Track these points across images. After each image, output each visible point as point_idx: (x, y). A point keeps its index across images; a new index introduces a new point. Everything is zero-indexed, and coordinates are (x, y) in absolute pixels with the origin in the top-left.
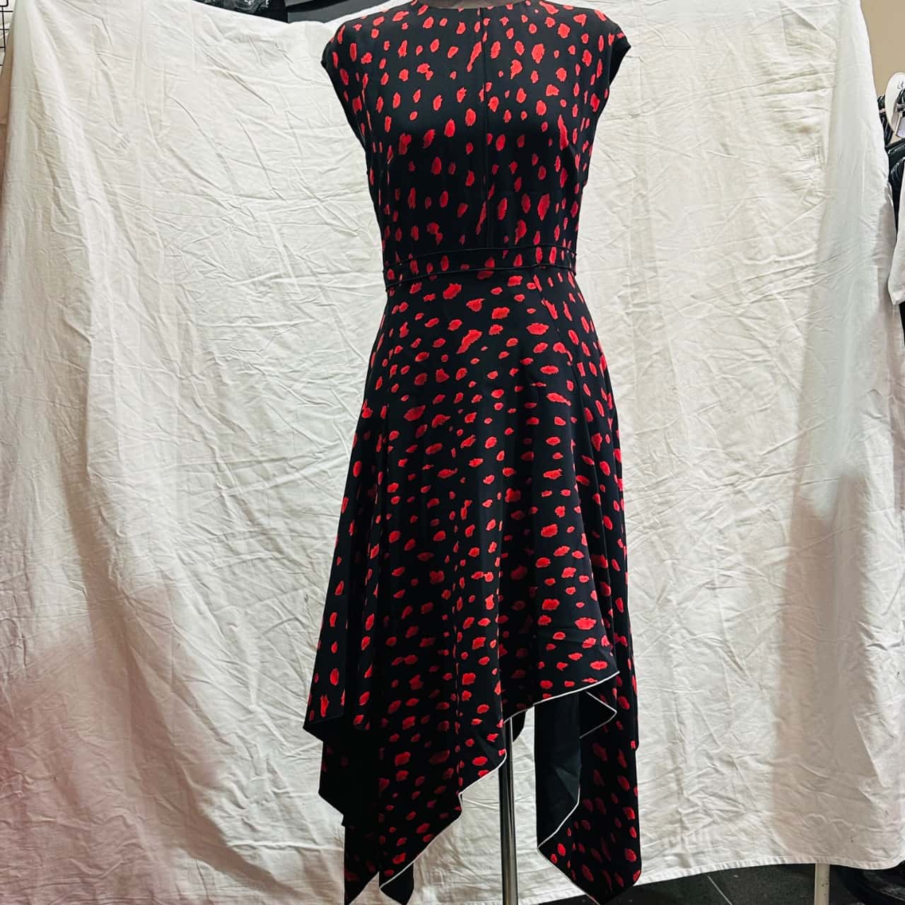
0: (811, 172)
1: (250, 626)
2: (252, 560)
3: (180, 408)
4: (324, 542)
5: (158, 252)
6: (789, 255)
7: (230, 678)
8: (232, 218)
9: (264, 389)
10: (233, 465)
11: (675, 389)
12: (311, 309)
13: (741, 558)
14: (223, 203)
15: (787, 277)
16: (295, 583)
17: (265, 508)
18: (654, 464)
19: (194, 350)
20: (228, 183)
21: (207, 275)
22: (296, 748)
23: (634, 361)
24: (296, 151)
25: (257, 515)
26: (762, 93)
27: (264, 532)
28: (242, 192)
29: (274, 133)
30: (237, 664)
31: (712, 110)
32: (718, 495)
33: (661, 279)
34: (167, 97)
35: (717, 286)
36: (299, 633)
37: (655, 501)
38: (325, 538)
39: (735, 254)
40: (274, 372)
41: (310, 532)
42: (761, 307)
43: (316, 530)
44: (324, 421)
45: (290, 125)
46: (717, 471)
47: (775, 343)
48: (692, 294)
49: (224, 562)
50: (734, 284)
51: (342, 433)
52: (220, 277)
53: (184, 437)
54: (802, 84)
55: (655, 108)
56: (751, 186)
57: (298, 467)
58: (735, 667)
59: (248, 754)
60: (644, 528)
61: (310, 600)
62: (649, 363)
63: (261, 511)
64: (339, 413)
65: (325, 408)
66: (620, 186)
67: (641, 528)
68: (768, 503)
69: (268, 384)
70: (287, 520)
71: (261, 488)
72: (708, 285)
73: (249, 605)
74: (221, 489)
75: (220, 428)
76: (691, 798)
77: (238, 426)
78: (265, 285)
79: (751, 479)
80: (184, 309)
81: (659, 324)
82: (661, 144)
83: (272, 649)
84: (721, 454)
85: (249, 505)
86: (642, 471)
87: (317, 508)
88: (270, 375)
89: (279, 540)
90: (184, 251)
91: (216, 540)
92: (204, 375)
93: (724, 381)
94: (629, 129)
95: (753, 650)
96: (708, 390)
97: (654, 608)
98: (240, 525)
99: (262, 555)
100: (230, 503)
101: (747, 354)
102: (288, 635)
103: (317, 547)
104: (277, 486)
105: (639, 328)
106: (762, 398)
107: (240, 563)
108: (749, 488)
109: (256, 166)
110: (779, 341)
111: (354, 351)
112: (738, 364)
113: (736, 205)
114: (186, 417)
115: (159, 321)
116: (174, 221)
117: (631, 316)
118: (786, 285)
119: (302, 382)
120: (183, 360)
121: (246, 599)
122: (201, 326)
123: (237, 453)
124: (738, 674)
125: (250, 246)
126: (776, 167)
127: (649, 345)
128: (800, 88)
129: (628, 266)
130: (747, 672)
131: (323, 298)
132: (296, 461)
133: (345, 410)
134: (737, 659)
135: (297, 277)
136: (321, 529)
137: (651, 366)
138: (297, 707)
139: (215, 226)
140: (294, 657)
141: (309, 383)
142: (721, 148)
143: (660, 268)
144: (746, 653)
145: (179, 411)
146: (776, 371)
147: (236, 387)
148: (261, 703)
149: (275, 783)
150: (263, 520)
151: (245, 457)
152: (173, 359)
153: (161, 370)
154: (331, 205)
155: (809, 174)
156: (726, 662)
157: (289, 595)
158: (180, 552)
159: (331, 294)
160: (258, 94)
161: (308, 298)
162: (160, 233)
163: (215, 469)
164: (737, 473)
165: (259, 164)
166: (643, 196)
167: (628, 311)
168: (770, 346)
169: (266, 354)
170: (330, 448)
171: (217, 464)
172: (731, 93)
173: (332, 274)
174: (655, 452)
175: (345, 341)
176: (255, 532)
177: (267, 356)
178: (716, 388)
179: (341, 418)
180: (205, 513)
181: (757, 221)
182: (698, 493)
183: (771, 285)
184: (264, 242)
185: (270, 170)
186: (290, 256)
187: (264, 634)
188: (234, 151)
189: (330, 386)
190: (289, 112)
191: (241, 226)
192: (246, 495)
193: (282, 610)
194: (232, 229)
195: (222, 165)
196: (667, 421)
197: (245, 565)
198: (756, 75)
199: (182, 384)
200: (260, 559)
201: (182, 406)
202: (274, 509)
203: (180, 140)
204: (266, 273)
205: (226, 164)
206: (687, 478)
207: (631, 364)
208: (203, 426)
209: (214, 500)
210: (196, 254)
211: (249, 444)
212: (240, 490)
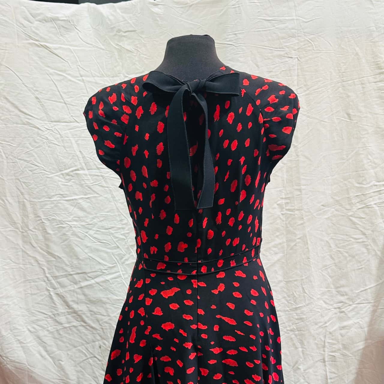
1: (70, 360)
2: (69, 327)
4: (109, 318)
5: (3, 162)
8: (47, 136)
9: (71, 235)
10: (56, 277)
11: (309, 258)
13: (341, 346)
14: (39, 127)
15: (380, 194)
16: (93, 338)
17: (75, 299)
18: (295, 298)
19: (29, 215)
20: (44, 115)
21: (33, 172)
23: (285, 240)
24: (85, 91)
25: (71, 303)
26: (375, 80)
27: (75, 312)
28: (53, 120)
29: (71, 81)
31: (342, 91)
32: (330, 313)
33: (303, 196)
35: (337, 198)
36: (97, 364)
37: (294, 317)
38: (109, 316)
39: (350, 180)
40: (77, 225)
41: (100, 312)
42: (363, 212)
43: (104, 311)
44: (107, 253)
45: (80, 74)
46: (330, 301)
47: (370, 232)
48: (322, 204)
49: (54, 328)
50: (348, 197)
51: (117, 261)
52: (42, 172)
53: (27, 265)
56: (363, 140)
57: (92, 277)
60: (287, 330)
61: (102, 347)
62: (294, 243)
63: (73, 301)
64: (115, 249)
65: (107, 245)
68: (358, 319)
69: (74, 232)
70: (88, 306)
71: (73, 289)
72: (332, 198)
73: (69, 350)
74: (49, 290)
75: (48, 258)
77: (58, 256)
78: (69, 175)
79: (350, 305)
80: (22, 194)
81: (301, 222)
82: (308, 114)
83: (82, 372)
84: (334, 291)
85: (66, 298)
86: (287, 301)
87: (104, 300)
88: (74, 227)
89: (84, 317)
90: (19, 159)
91: (49, 317)
92: (36, 229)
93: (339, 252)
96: (328, 257)
97: (291, 371)
98: (62, 309)
99: (75, 324)
100: (55, 297)
101: (353, 238)
102: (91, 365)
103: (105, 320)
104: (81, 288)
105: (289, 223)
106: (360, 262)
107: (63, 329)
108: (349, 310)
109: (60, 102)
110: (373, 231)
111: (123, 215)
112: (347, 243)
113: (352, 151)
114: (27, 253)
115: (6, 202)
116: (12, 142)
117: (284, 215)
118: (380, 199)
119: (94, 230)
120: (23, 222)
121: (67, 347)
122: (32, 201)
123: (58, 271)
125: (59, 153)
126: (379, 128)
127: (295, 233)
129: (284, 187)
131: (104, 182)
132: (92, 274)
133: (118, 247)
135: (88, 169)
136: (107, 311)
137: (295, 245)
139: (36, 142)
140: (94, 375)
141: (97, 231)
142: (346, 116)
143: (303, 189)
146: (369, 247)
147: (55, 234)
150: (75, 306)
151: (62, 273)
152: (16, 222)
153: (10, 229)
157: (90, 345)
158: (29, 327)
160: (59, 55)
161: (95, 182)
162: (3, 150)
164: (342, 302)
165: (63, 101)
167: (282, 213)
168: (367, 233)
169: (72, 215)
170: (111, 268)
171: (47, 277)
172: (355, 81)
174: (295, 292)
175: (117, 209)
176: (70, 312)
177: (73, 216)
178: (333, 256)
179: (116, 252)
181: (365, 161)
182: (319, 314)
183: (371, 199)
184: (68, 149)
185: (69, 104)
186: (84, 157)
187: (78, 364)
188: (47, 94)
189: (109, 233)
190: (79, 66)
191: (53, 141)
192: (64, 293)
193: (87, 352)
194: (48, 143)
195: (39, 104)
196: (303, 275)
197: (65, 329)
198: (372, 69)
199: (23, 235)
200: (74, 326)
201: (24, 248)
202: (81, 300)
203: (11, 92)
204: (69, 168)
205: (41, 102)
206: (313, 306)
207: (283, 242)
208: (37, 257)
209: (46, 297)
210: (26, 160)
211: (64, 265)
212: (61, 290)
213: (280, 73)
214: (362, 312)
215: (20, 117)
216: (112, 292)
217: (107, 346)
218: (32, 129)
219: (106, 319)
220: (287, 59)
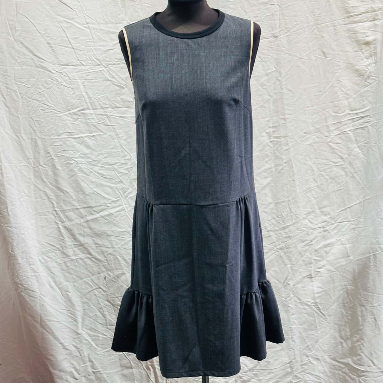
0: (370, 66)
1: (77, 292)
2: (76, 259)
3: (35, 183)
4: (113, 250)
5: (19, 101)
6: (356, 110)
7: (68, 318)
8: (57, 78)
9: (78, 171)
10: (63, 211)
11: (294, 181)
12: (102, 127)
13: (325, 263)
14: (51, 70)
15: (355, 122)
16: (99, 270)
17: (82, 232)
18: (283, 218)
19: (40, 152)
20: (54, 58)
21: (45, 111)
22: (103, 350)
23: (273, 165)
24: (91, 37)
25: (78, 236)
26: (345, 23)
27: (81, 245)
28: (62, 63)
29: (78, 28)
30: (71, 311)
31: (317, 33)
32: (316, 232)
33: (288, 124)
34: (18, 13)
35: (318, 127)
36: (102, 294)
37: (283, 236)
38: (114, 248)
39: (327, 110)
40: (83, 161)
41: (105, 244)
42: (340, 137)
43: (109, 244)
44: (111, 188)
45: (86, 22)
46: (315, 221)
47: (346, 156)
48: (304, 131)
49: (62, 260)
50: (327, 125)
51: (121, 194)
52: (52, 112)
53: (37, 198)
54: (367, 17)
55: (286, 33)
56: (337, 74)
57: (98, 211)
58: (321, 314)
59: (79, 354)
61: (107, 278)
62: (281, 167)
63: (80, 234)
64: (119, 183)
65: (111, 181)
66: (267, 75)
67: (275, 249)
68: (340, 236)
69: (80, 168)
70: (93, 238)
71: (79, 222)
72: (313, 126)
73: (75, 281)
74: (58, 223)
75: (56, 192)
76: (297, 375)
77: (66, 191)
78: (76, 115)
79: (332, 224)
80: (34, 131)
81: (287, 148)
82: (289, 53)
83: (87, 303)
84: (318, 212)
85: (73, 231)
86: (276, 221)
87: (109, 232)
88: (81, 163)
89: (89, 249)
90: (32, 99)
91: (57, 250)
92: (46, 165)
93: (320, 175)
94: (273, 44)
95: (331, 306)
96: (312, 180)
97: (282, 287)
98: (69, 242)
99: (81, 256)
100: (63, 231)
101: (332, 162)
102: (96, 296)
103: (109, 252)
104: (87, 221)
105: (276, 149)
106: (339, 184)
107: (70, 261)
108: (331, 228)
109: (68, 47)
110: (349, 155)
111: (126, 151)
112: (328, 167)
113: (329, 84)
114: (38, 188)
115: (21, 138)
116: (26, 83)
117: (272, 143)
118: (353, 126)
119: (98, 166)
120: (35, 158)
121: (74, 279)
122: (43, 139)
123: (65, 205)
124: (323, 318)
125: (68, 94)
126: (351, 64)
127: (281, 158)
128: (366, 20)
129: (271, 117)
130: (327, 317)
131: (108, 121)
132: (96, 208)
133: (122, 182)
134: (322, 311)
135: (94, 109)
136: (111, 243)
137: (282, 169)
138: (103, 330)
139: (47, 84)
140: (100, 306)
141: (102, 167)
142: (322, 54)
143: (288, 118)
144: (327, 308)
145: (34, 184)
146: (347, 170)
148: (84, 329)
149: (93, 367)
150: (81, 239)
151: (70, 207)
152: (29, 157)
153: (24, 164)
154: (111, 70)
155: (368, 67)
156: (316, 312)
157: (96, 276)
158: (40, 258)
159: (112, 119)
160: (68, 5)
161: (100, 121)
162: (18, 90)
163: (55, 213)
164: (326, 221)
165: (71, 46)
166: (279, 81)
167: (270, 140)
168: (344, 157)
169: (78, 152)
170: (115, 202)
171: (56, 211)
172: (328, 23)
173: (112, 108)
174: (283, 212)
175: (121, 145)
176: (77, 244)
177: (79, 153)
178: (316, 179)
179: (120, 186)
180: (51, 236)
181: (339, 93)
182: (305, 232)
183: (346, 126)
184: (75, 90)
185: (76, 49)
186: (89, 98)
187: (84, 295)
188: (57, 40)
189: (113, 169)
190: (86, 14)
191: (62, 82)
192: (71, 226)
193: (92, 284)
194: (57, 85)
195: (50, 49)
196: (290, 196)
197: (72, 261)
198: (342, 13)
199: (35, 170)
200: (80, 258)
201: (36, 182)
202: (87, 233)
203: (27, 37)
204: (76, 108)
205: (52, 47)
206: (299, 225)
207: (272, 167)
208: (46, 191)
209: (55, 229)
210: (39, 100)
211: (71, 200)
212: (68, 223)
213: (265, 18)
214: (342, 230)
215: (34, 60)
216: (115, 225)
217: (112, 276)
218: (44, 72)
219: (111, 251)
220: (270, 6)
